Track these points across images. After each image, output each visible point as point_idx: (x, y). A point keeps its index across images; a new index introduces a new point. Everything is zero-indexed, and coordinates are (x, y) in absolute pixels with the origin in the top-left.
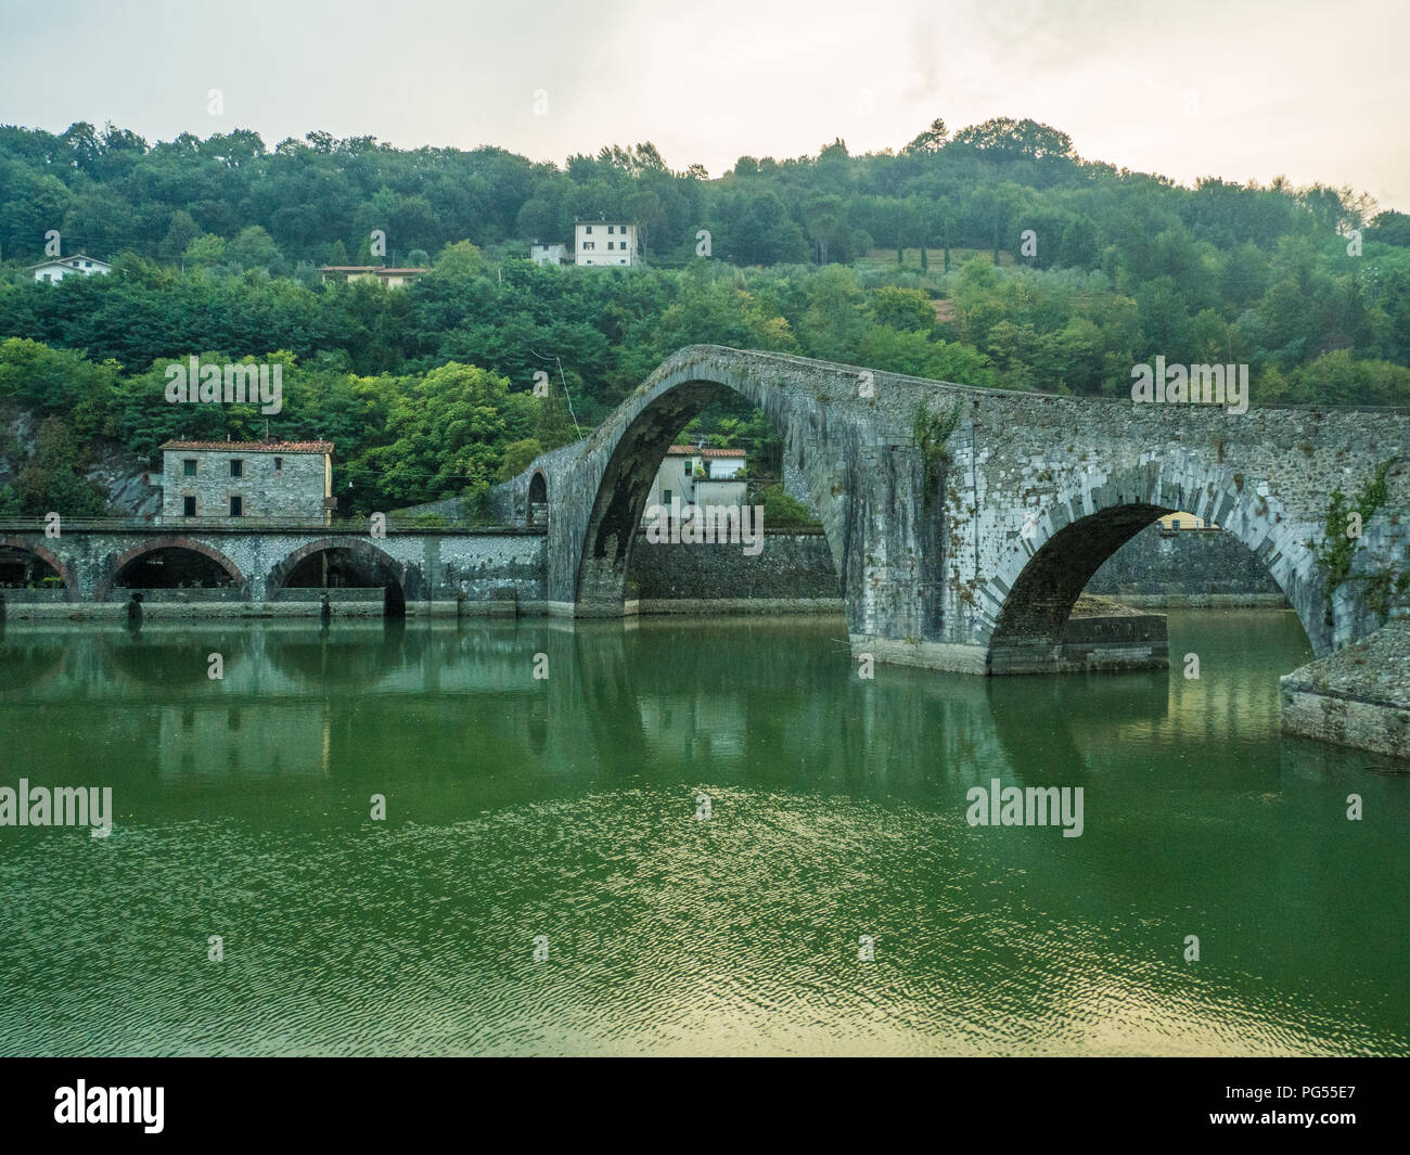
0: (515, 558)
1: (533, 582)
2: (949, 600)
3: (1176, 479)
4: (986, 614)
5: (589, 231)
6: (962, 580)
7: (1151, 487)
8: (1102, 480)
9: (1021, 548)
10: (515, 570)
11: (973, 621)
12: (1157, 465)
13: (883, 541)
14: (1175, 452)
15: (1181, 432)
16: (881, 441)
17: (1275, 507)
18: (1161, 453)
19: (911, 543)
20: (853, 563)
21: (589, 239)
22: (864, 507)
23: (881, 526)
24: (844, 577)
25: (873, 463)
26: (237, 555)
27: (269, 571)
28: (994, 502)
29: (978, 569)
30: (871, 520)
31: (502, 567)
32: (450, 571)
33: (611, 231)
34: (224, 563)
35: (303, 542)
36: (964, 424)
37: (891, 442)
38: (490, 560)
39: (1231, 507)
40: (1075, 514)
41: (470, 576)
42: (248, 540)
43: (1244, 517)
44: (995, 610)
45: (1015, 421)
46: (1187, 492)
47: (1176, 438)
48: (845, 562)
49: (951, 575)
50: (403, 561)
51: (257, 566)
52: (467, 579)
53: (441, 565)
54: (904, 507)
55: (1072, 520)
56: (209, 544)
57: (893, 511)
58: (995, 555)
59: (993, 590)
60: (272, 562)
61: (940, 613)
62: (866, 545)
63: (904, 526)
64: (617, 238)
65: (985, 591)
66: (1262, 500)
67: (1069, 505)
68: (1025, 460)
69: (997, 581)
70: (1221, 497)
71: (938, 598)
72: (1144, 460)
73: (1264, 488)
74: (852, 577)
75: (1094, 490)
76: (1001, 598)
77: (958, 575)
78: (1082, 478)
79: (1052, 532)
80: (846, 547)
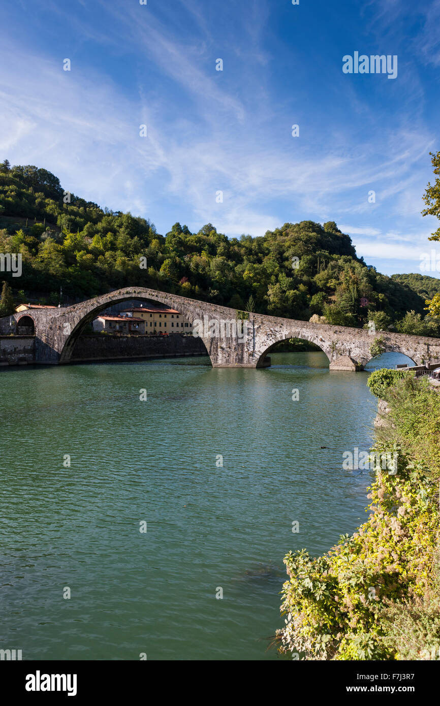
1: (31, 355)
2: (246, 355)
3: (304, 334)
4: (256, 358)
6: (250, 351)
7: (298, 335)
8: (287, 333)
9: (266, 345)
11: (252, 359)
13: (224, 343)
14: (304, 330)
15: (305, 327)
17: (323, 339)
18: (301, 330)
19: (233, 343)
20: (214, 348)
23: (224, 340)
24: (210, 351)
28: (258, 336)
29: (254, 349)
30: (220, 338)
31: (21, 350)
32: (4, 352)
36: (251, 320)
38: (17, 348)
39: (315, 339)
41: (11, 353)
43: (317, 341)
44: (259, 357)
45: (266, 321)
46: (306, 336)
48: (211, 347)
49: (246, 350)
52: (10, 355)
55: (280, 340)
58: (259, 346)
59: (258, 353)
61: (242, 358)
62: (219, 344)
63: (231, 340)
65: (256, 353)
67: (279, 338)
68: (268, 328)
69: (259, 351)
70: (313, 337)
71: (243, 355)
72: (297, 330)
73: (321, 337)
74: (213, 351)
75: (285, 335)
76: (260, 354)
77: (248, 350)
78: (283, 332)
79: (274, 342)
80: (211, 344)
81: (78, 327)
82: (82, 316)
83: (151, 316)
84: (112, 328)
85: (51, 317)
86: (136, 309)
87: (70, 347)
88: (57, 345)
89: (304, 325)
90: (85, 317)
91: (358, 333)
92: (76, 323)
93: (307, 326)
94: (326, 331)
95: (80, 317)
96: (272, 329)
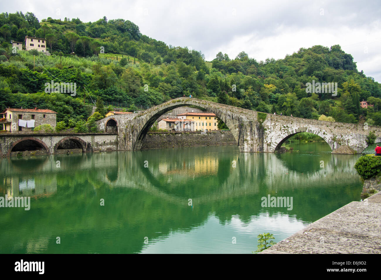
0: (111, 140)
1: (115, 146)
2: (265, 146)
3: (310, 129)
4: (273, 147)
5: (32, 40)
6: (268, 143)
7: (306, 130)
9: (281, 137)
10: (111, 143)
11: (270, 148)
12: (307, 127)
13: (249, 136)
14: (310, 126)
15: (311, 123)
16: (248, 120)
17: (326, 133)
18: (308, 125)
19: (256, 137)
20: (241, 140)
21: (32, 43)
22: (244, 131)
23: (249, 134)
24: (239, 143)
25: (247, 124)
26: (46, 142)
27: (54, 145)
28: (275, 131)
29: (271, 141)
30: (246, 133)
31: (108, 143)
32: (97, 144)
33: (39, 41)
34: (43, 143)
35: (63, 137)
36: (268, 119)
37: (251, 121)
38: (106, 141)
39: (319, 133)
40: (292, 133)
41: (101, 145)
42: (49, 137)
43: (321, 134)
44: (275, 147)
45: (280, 119)
46: (312, 131)
47: (311, 124)
48: (239, 140)
49: (265, 142)
50: (86, 142)
51: (51, 144)
52: (101, 146)
53: (95, 142)
54: (254, 131)
55: (291, 134)
56: (39, 139)
57: (252, 132)
58: (275, 139)
59: (275, 144)
60: (55, 143)
61: (263, 147)
62: (245, 137)
63: (255, 133)
64: (41, 43)
65: (273, 144)
66: (324, 132)
67: (291, 132)
68: (282, 125)
69: (275, 142)
70: (318, 131)
71: (263, 145)
72: (305, 126)
73: (324, 131)
74: (241, 142)
75: (296, 130)
76: (276, 145)
77: (267, 142)
78: (293, 128)
79: (287, 135)
80: (239, 137)
81: (146, 126)
82: (148, 119)
83: (200, 118)
84: (171, 127)
85: (128, 120)
86: (189, 114)
87: (141, 140)
88: (132, 139)
89: (310, 122)
90: (150, 119)
91: (354, 128)
92: (144, 124)
93: (313, 122)
94: (328, 126)
95: (147, 119)
96: (285, 125)
